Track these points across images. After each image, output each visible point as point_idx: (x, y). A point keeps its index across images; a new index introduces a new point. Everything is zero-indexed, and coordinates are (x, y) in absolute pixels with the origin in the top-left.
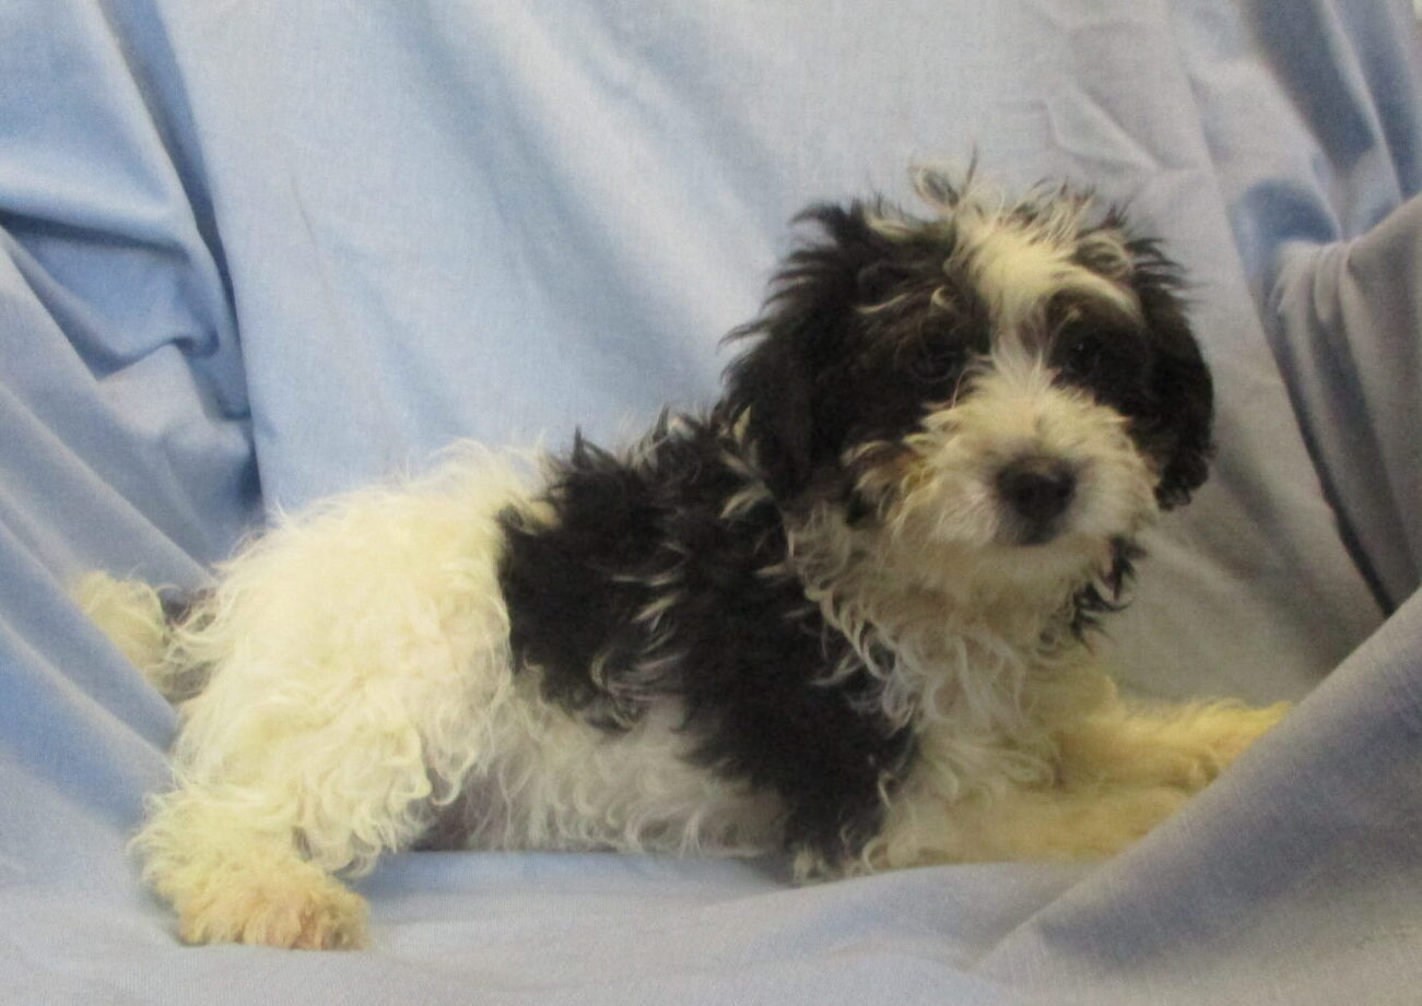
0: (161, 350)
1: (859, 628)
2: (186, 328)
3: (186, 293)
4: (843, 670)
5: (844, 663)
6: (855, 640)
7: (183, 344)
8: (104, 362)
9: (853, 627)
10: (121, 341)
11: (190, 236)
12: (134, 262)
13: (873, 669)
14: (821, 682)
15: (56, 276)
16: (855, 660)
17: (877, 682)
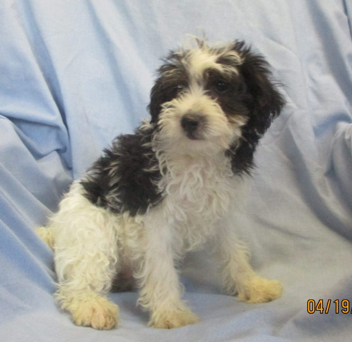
0: (53, 152)
1: (163, 161)
2: (58, 146)
3: (59, 138)
4: (153, 169)
5: (154, 167)
6: (160, 163)
7: (58, 151)
8: (38, 156)
9: (162, 160)
10: (42, 150)
11: (61, 123)
12: (45, 129)
13: (162, 173)
14: (146, 170)
15: (24, 133)
16: (158, 167)
17: (161, 176)
